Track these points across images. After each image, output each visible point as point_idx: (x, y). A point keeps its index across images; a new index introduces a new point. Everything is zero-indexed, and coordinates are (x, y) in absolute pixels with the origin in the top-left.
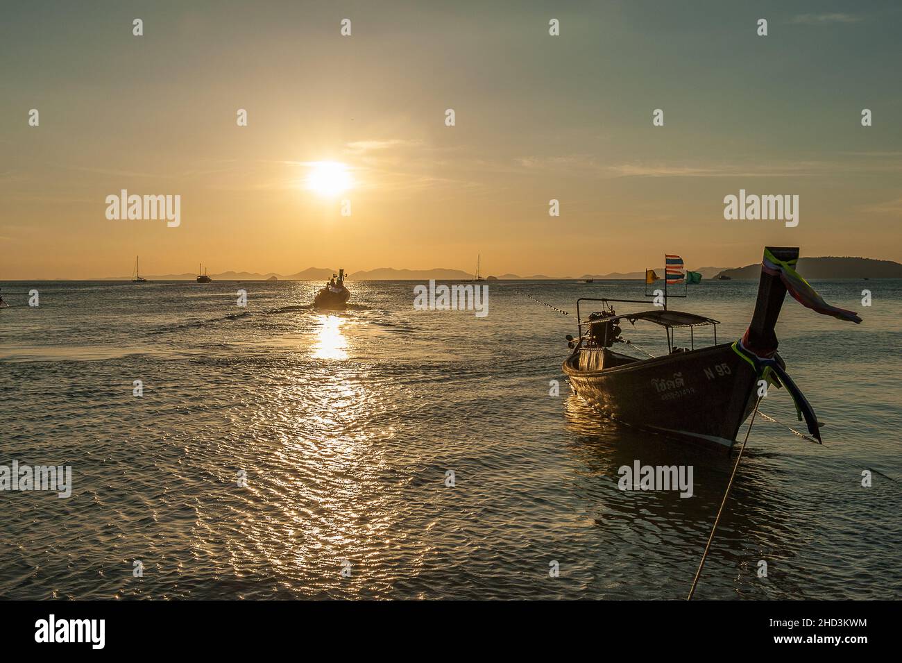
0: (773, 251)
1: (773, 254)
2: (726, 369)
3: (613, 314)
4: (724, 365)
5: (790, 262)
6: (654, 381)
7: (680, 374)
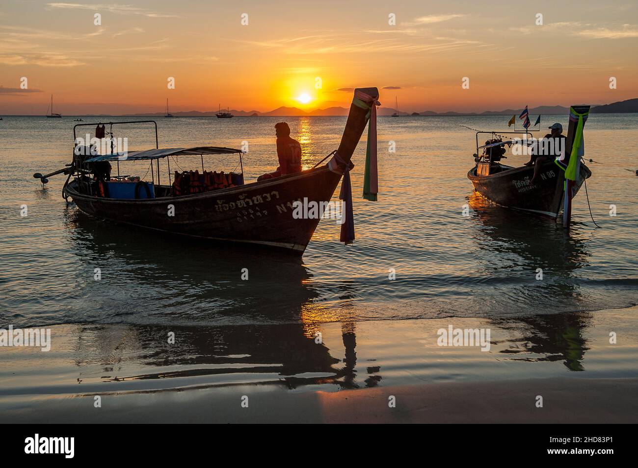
0: (576, 109)
1: (575, 110)
2: (553, 174)
3: (500, 141)
4: (551, 172)
5: (584, 114)
6: (514, 182)
7: (528, 177)
